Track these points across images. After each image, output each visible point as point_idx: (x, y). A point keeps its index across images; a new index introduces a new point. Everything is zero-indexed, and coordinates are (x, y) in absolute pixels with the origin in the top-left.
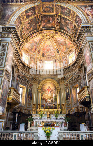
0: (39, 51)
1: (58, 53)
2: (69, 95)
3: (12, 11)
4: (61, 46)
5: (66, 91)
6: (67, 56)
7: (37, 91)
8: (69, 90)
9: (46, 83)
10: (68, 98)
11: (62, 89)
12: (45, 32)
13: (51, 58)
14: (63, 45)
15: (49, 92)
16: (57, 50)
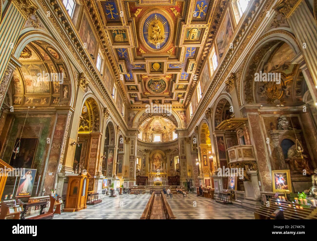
0: (150, 128)
1: (165, 129)
2: (172, 163)
3: (134, 114)
4: (167, 124)
5: (170, 160)
6: (172, 132)
7: (149, 159)
8: (172, 159)
9: (156, 153)
10: (172, 165)
11: (167, 158)
12: (154, 116)
13: (159, 132)
14: (169, 123)
15: (158, 160)
16: (164, 127)
